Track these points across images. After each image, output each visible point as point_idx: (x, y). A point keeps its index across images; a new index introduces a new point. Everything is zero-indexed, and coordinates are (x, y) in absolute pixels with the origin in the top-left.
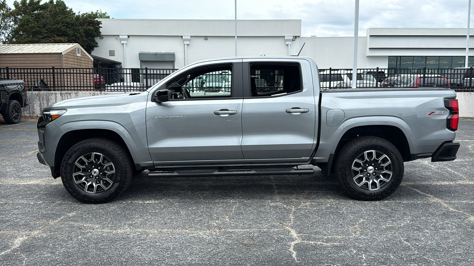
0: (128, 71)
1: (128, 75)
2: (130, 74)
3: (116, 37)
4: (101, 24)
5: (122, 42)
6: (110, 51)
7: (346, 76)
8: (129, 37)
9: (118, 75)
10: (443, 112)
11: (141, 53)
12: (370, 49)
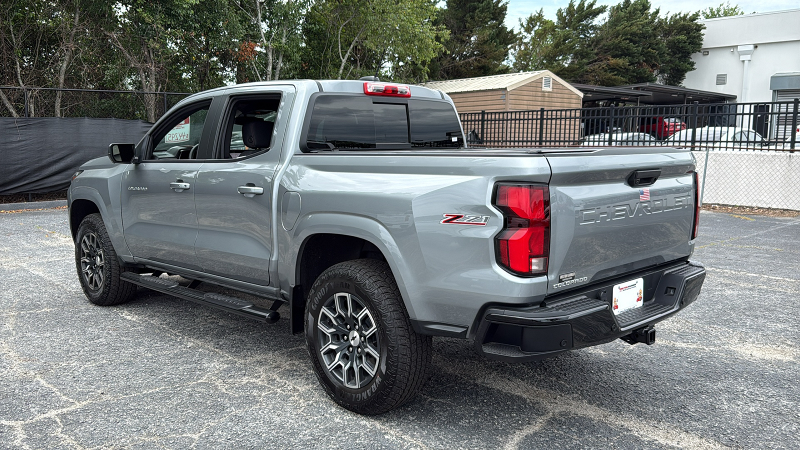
0: (747, 107)
1: (746, 117)
2: (750, 114)
3: (732, 50)
4: (705, 28)
5: (742, 58)
6: (718, 75)
8: (756, 47)
9: (725, 119)
10: (484, 218)
11: (776, 75)
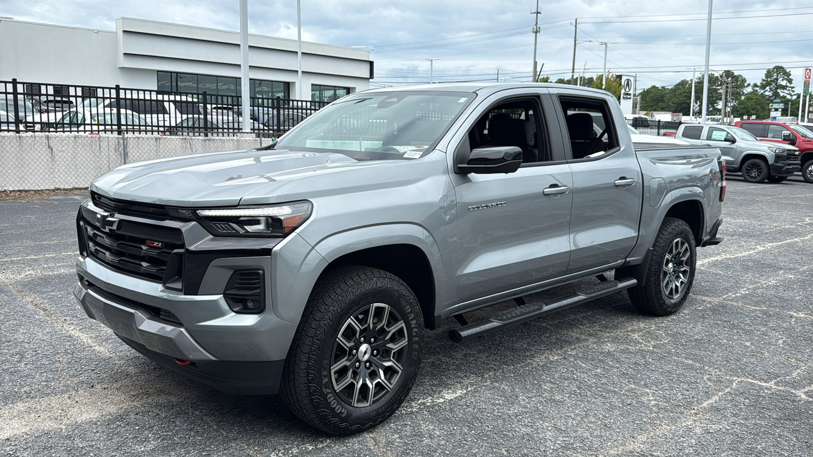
7: (172, 106)
12: (125, 54)
